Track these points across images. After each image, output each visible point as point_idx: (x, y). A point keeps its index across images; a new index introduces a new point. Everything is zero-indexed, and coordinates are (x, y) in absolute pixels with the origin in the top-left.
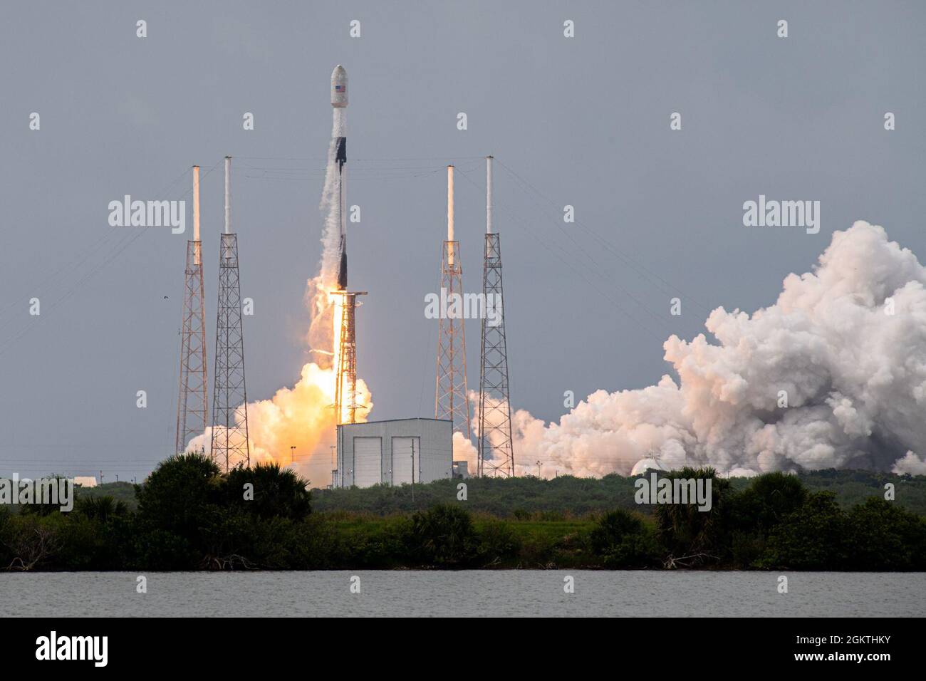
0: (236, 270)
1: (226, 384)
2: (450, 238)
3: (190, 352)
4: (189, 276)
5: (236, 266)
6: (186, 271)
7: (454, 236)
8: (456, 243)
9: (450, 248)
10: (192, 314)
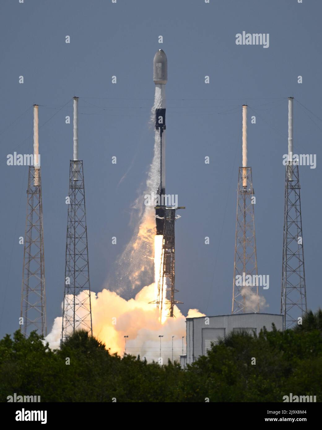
0: (82, 190)
1: (73, 284)
2: (244, 165)
3: (30, 258)
4: (30, 196)
5: (82, 187)
6: (28, 191)
7: (248, 162)
8: (249, 169)
9: (244, 172)
10: (32, 226)
